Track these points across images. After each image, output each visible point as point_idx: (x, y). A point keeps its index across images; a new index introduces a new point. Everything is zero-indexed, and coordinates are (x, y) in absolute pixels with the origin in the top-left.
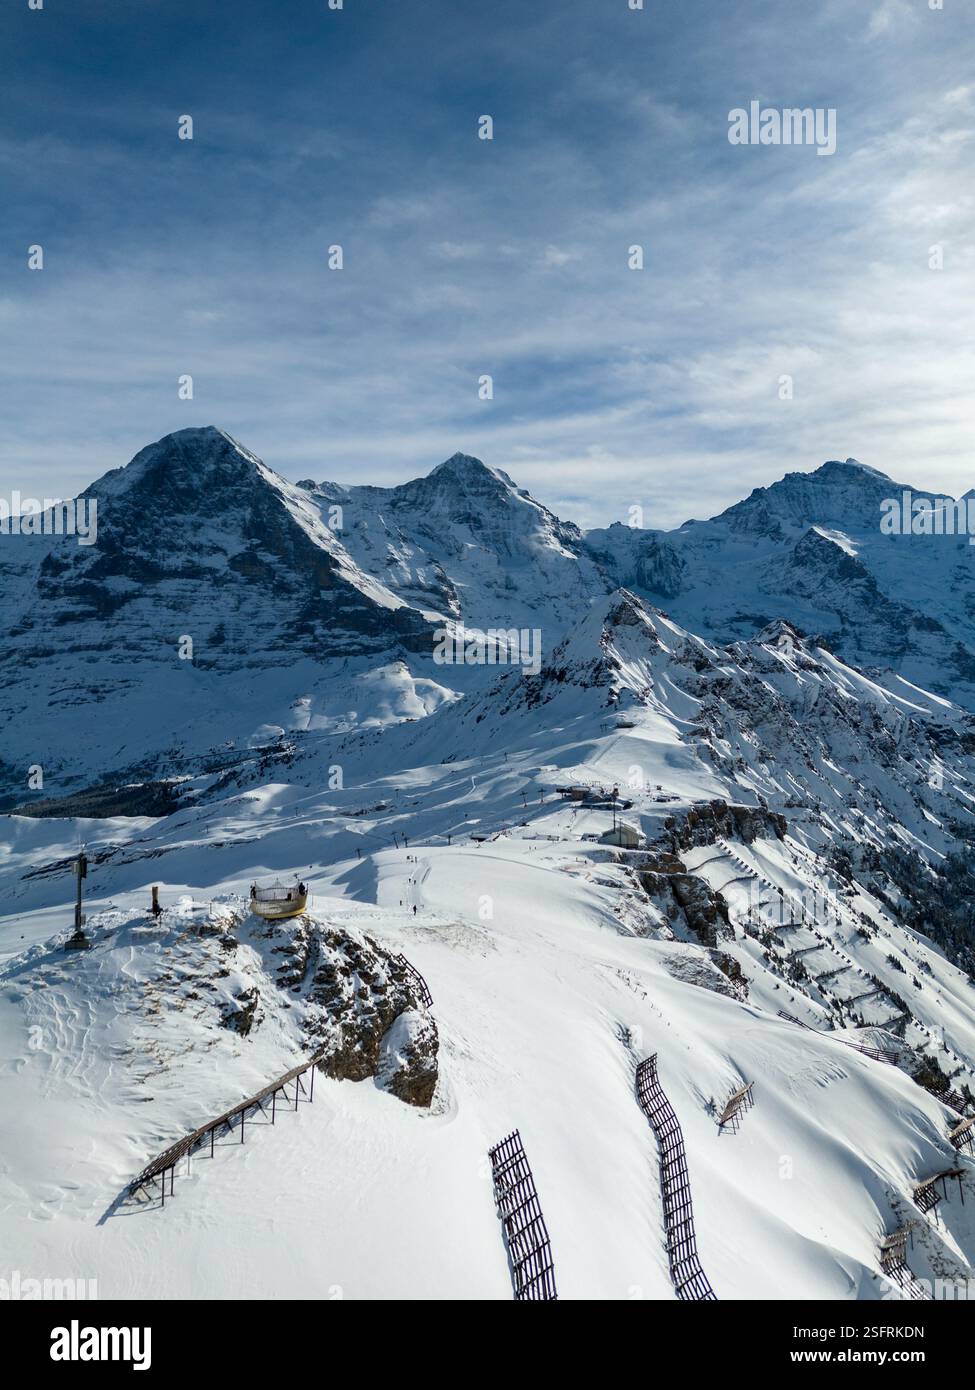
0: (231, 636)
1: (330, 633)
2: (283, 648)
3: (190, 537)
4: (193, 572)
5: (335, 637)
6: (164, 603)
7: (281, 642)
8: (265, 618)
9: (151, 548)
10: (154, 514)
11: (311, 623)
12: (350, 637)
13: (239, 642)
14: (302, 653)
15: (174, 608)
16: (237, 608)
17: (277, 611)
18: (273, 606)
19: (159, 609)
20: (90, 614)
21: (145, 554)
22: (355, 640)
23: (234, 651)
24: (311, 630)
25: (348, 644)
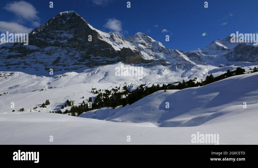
0: (62, 61)
1: (96, 58)
2: (78, 64)
3: (59, 36)
4: (57, 44)
5: (97, 59)
6: (44, 53)
7: (78, 62)
8: (76, 56)
9: (45, 38)
10: (49, 29)
11: (90, 56)
12: (103, 58)
13: (64, 63)
14: (85, 65)
15: (47, 54)
16: (67, 54)
17: (80, 54)
18: (79, 53)
19: (42, 54)
20: (19, 56)
21: (42, 40)
22: (105, 60)
23: (61, 65)
24: (89, 58)
25: (101, 61)
